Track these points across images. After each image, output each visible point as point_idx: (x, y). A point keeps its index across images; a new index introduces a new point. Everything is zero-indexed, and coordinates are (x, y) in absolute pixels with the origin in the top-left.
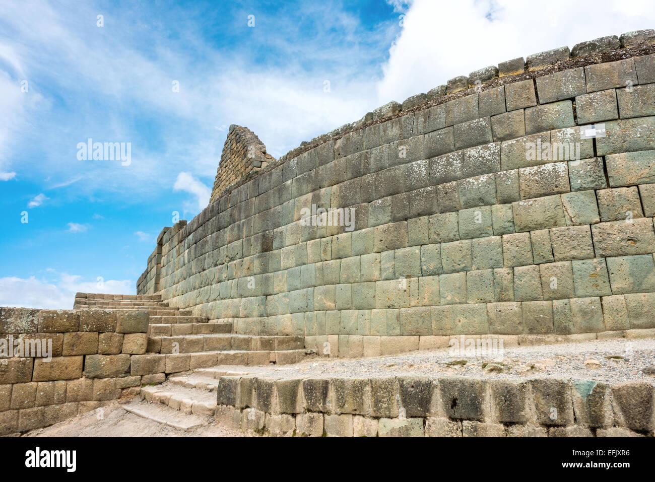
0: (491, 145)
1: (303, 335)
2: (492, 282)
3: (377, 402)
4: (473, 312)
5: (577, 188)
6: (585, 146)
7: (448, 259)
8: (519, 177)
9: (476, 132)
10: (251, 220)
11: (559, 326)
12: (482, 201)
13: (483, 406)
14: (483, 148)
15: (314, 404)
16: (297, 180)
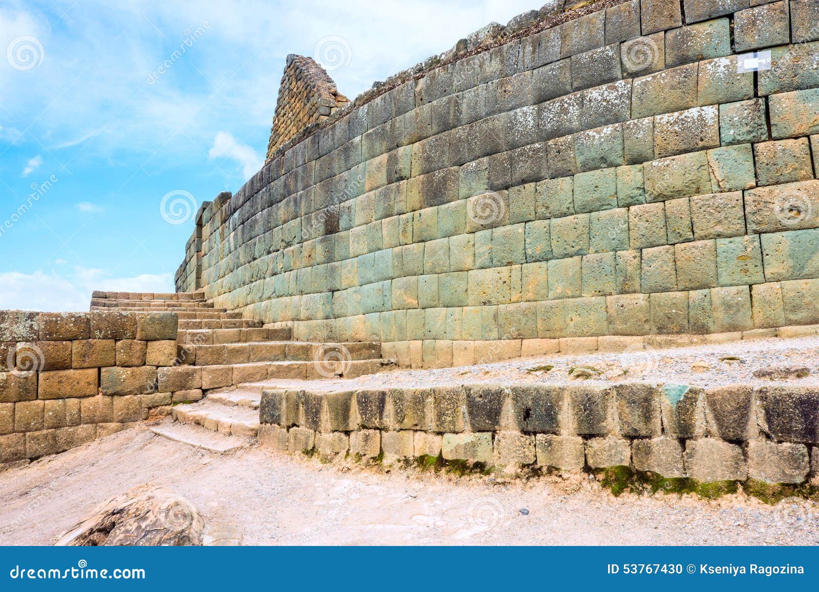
0: (620, 83)
1: (379, 341)
2: (613, 269)
3: (440, 415)
4: (588, 308)
5: (728, 141)
6: (743, 83)
7: (559, 240)
8: (654, 127)
9: (600, 65)
10: (310, 191)
11: (695, 324)
12: (604, 162)
13: (559, 417)
14: (609, 87)
15: (369, 420)
16: (367, 136)
